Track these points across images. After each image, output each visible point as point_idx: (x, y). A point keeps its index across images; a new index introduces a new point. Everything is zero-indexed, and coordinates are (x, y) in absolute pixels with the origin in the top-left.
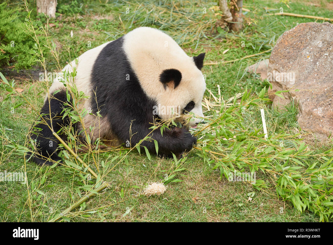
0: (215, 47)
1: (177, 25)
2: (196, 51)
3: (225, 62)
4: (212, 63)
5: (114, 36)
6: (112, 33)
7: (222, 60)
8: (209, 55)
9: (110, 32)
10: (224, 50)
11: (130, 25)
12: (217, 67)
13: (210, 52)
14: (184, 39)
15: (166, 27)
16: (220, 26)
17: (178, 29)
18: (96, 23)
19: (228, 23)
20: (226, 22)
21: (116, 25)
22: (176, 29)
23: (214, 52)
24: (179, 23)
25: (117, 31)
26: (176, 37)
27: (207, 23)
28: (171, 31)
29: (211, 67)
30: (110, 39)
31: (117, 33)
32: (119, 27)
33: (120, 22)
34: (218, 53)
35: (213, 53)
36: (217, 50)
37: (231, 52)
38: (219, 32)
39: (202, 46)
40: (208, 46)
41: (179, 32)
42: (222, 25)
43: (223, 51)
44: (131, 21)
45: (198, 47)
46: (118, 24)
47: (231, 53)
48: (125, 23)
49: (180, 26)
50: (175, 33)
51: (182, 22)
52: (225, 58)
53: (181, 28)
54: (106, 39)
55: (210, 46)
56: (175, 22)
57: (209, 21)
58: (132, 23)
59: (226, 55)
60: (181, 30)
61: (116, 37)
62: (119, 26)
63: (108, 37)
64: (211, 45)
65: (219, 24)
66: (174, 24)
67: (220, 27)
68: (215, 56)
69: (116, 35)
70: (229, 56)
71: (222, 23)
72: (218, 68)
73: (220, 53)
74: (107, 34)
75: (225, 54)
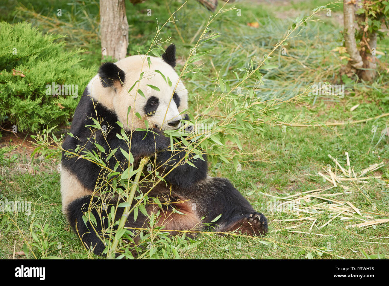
0: (339, 101)
1: (287, 72)
2: (314, 107)
3: (354, 122)
4: (337, 123)
5: (204, 86)
6: (201, 83)
7: (350, 119)
8: (332, 113)
9: (198, 82)
10: (351, 105)
11: (224, 72)
12: (344, 128)
13: (333, 109)
14: (298, 91)
15: (272, 75)
16: (346, 73)
17: (288, 78)
18: (180, 70)
19: (357, 70)
20: (354, 68)
21: (206, 72)
22: (285, 78)
23: (338, 108)
24: (290, 70)
25: (207, 80)
26: (287, 88)
27: (327, 69)
28: (278, 80)
29: (336, 128)
30: (198, 90)
31: (208, 82)
32: (210, 75)
33: (210, 68)
34: (344, 109)
35: (337, 110)
36: (342, 106)
37: (362, 108)
38: (344, 82)
39: (322, 100)
40: (329, 100)
41: (289, 81)
42: (348, 73)
43: (351, 107)
44: (225, 67)
45: (316, 102)
46: (209, 70)
47: (361, 110)
48: (218, 69)
49: (291, 73)
50: (286, 84)
51: (293, 69)
52: (355, 116)
53: (293, 76)
54: (194, 90)
55: (332, 100)
56: (284, 69)
57: (329, 67)
58: (227, 69)
59: (355, 112)
60: (293, 78)
61: (207, 87)
62: (210, 73)
63: (196, 88)
64: (335, 100)
65: (344, 71)
66: (283, 71)
67: (345, 76)
68: (340, 114)
69: (206, 86)
70: (359, 114)
71: (349, 69)
72: (346, 129)
73: (347, 109)
74: (194, 84)
75: (353, 111)
